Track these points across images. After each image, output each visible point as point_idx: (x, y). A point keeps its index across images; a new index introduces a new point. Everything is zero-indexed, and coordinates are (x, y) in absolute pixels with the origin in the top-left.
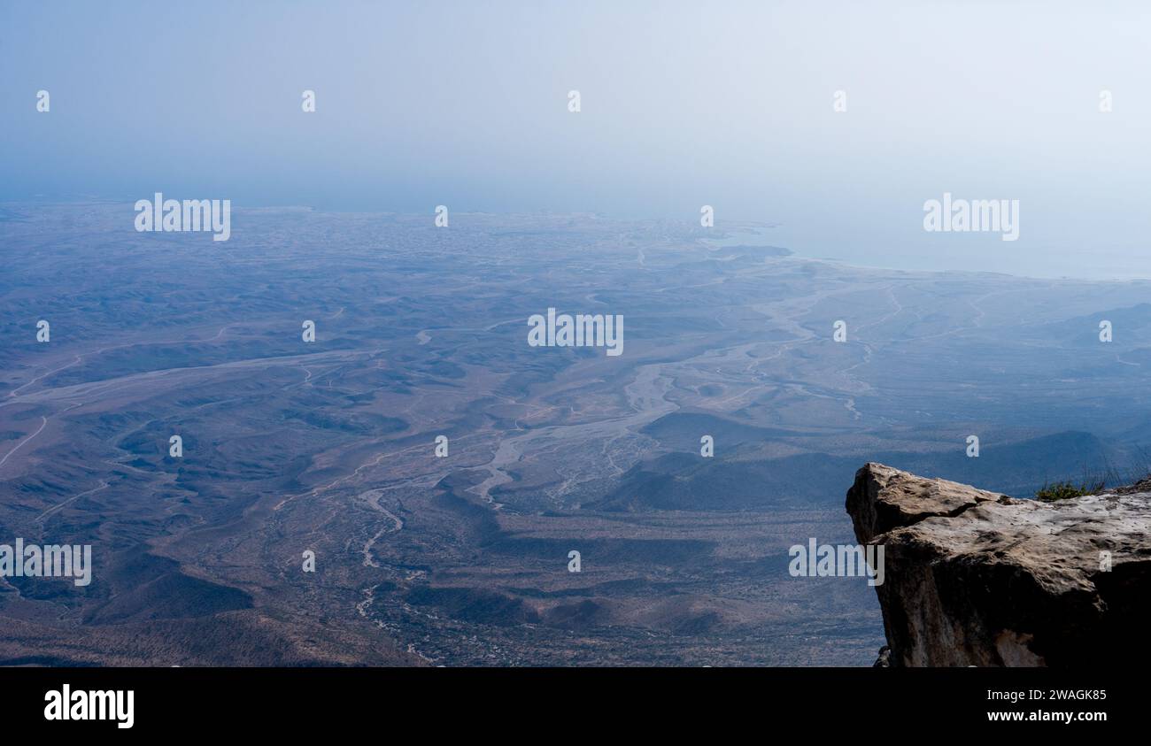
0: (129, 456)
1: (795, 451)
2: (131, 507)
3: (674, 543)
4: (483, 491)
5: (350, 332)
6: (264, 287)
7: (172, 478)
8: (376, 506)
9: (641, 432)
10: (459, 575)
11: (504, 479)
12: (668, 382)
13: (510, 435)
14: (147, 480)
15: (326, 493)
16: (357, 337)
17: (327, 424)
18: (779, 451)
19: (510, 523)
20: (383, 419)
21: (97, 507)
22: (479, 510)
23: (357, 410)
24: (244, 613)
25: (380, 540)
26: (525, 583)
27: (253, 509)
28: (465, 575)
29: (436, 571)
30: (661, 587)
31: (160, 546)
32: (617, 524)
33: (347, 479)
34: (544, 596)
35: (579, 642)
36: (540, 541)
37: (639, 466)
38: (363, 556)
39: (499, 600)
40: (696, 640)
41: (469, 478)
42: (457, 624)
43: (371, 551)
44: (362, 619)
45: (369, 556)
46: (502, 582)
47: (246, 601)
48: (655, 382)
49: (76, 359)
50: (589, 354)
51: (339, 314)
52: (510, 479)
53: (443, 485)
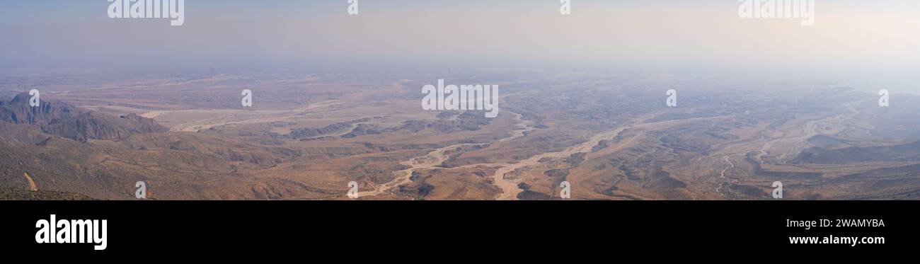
0: (662, 143)
1: (849, 146)
2: (660, 157)
3: (811, 173)
4: (758, 157)
6: (705, 98)
7: (672, 150)
8: (727, 160)
9: (806, 141)
10: (747, 182)
11: (765, 154)
12: (816, 126)
13: (768, 141)
14: (665, 149)
15: (714, 156)
16: (729, 112)
17: (716, 136)
18: (844, 146)
19: (763, 166)
20: (732, 135)
21: (651, 156)
22: (755, 162)
23: (726, 133)
24: (682, 189)
25: (727, 170)
26: (766, 184)
27: (692, 160)
29: (741, 180)
30: (806, 186)
31: (665, 168)
32: (796, 167)
33: (720, 153)
36: (771, 172)
37: (805, 150)
38: (721, 175)
39: (756, 189)
41: (754, 153)
43: (723, 173)
45: (723, 175)
47: (684, 185)
48: (812, 126)
49: (652, 116)
50: (794, 118)
51: (725, 105)
52: (767, 154)
53: (747, 155)
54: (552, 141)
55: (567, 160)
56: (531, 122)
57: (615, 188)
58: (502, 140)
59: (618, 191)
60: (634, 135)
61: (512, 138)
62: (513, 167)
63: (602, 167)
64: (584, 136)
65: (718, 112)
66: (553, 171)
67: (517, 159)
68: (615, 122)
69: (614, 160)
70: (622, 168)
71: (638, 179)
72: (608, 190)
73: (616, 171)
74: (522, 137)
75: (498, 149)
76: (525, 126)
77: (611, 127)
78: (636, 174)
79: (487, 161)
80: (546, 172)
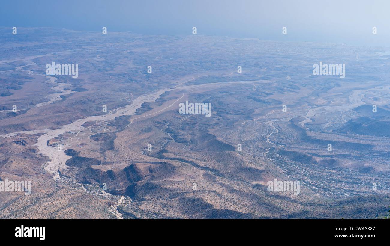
3: (361, 144)
4: (303, 124)
5: (268, 75)
6: (244, 61)
7: (216, 113)
8: (271, 126)
9: (353, 110)
10: (294, 147)
11: (310, 121)
12: (363, 95)
13: (312, 108)
15: (258, 120)
16: (270, 77)
17: (259, 101)
19: (310, 134)
20: (275, 101)
21: (196, 119)
22: (301, 129)
23: (268, 98)
24: (232, 152)
25: (272, 135)
26: (314, 152)
27: (237, 123)
28: (296, 148)
29: (287, 146)
30: (356, 157)
31: (211, 131)
32: (343, 137)
33: (264, 117)
34: (319, 156)
35: (329, 171)
36: (319, 140)
37: (352, 120)
38: (267, 139)
39: (305, 156)
40: (366, 174)
41: (299, 120)
42: (292, 162)
43: (269, 138)
44: (265, 157)
45: (268, 140)
46: (307, 151)
47: (233, 149)
48: (359, 95)
49: (193, 78)
50: (338, 85)
51: (265, 70)
52: (311, 121)
53: (291, 121)
54: (93, 105)
55: (112, 124)
56: (68, 85)
57: (166, 151)
58: (38, 106)
59: (168, 154)
60: (176, 98)
61: (49, 102)
62: (57, 133)
63: (149, 130)
64: (126, 99)
65: (259, 76)
66: (100, 135)
67: (58, 124)
68: (156, 85)
69: (159, 123)
70: (168, 131)
71: (185, 141)
72: (158, 153)
73: (162, 134)
74: (60, 101)
75: (36, 115)
76: (62, 90)
77: (152, 90)
78: (183, 137)
79: (27, 128)
80: (92, 137)
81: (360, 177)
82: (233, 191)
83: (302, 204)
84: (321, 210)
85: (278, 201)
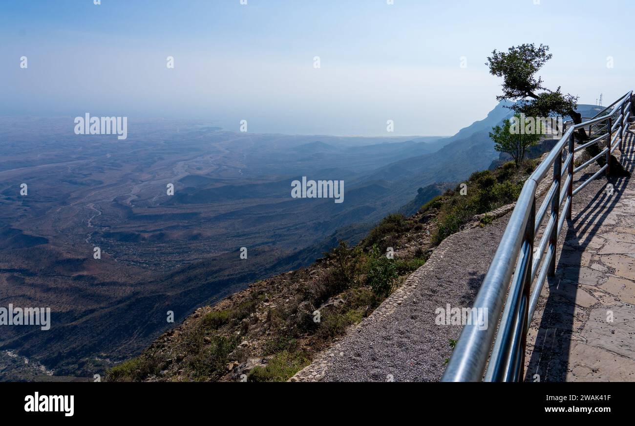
1: (224, 185)
2: (5, 213)
3: (188, 214)
4: (128, 201)
5: (84, 155)
7: (20, 203)
8: (92, 208)
9: (179, 181)
10: (120, 228)
11: (135, 197)
12: (187, 166)
13: (137, 184)
14: (11, 204)
15: (76, 205)
16: (85, 156)
17: (76, 183)
18: (219, 185)
19: (137, 211)
20: (95, 181)
22: (126, 208)
23: (86, 179)
25: (94, 218)
26: (141, 229)
27: (49, 211)
28: (122, 227)
29: (112, 227)
30: (184, 227)
32: (170, 209)
33: (82, 200)
34: (148, 232)
35: (158, 245)
38: (88, 224)
39: (133, 234)
40: (195, 242)
41: (123, 198)
42: (119, 243)
43: (91, 222)
44: (88, 244)
45: (90, 224)
46: (134, 229)
47: (46, 241)
48: (182, 167)
50: (161, 159)
51: (80, 149)
52: (137, 197)
53: (115, 200)
81: (190, 246)
82: (48, 290)
83: (132, 285)
84: (152, 287)
85: (105, 288)
